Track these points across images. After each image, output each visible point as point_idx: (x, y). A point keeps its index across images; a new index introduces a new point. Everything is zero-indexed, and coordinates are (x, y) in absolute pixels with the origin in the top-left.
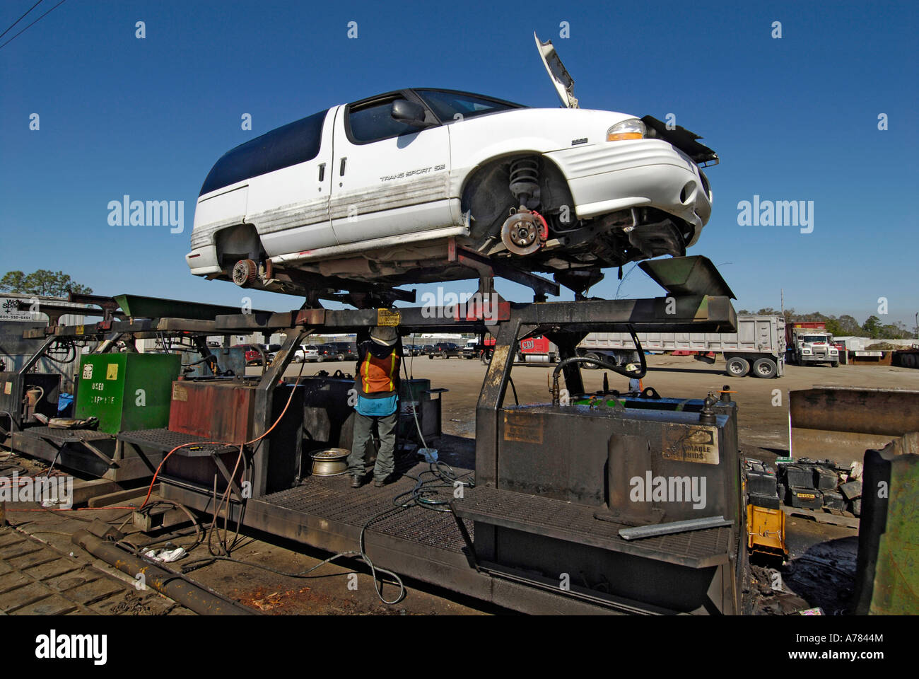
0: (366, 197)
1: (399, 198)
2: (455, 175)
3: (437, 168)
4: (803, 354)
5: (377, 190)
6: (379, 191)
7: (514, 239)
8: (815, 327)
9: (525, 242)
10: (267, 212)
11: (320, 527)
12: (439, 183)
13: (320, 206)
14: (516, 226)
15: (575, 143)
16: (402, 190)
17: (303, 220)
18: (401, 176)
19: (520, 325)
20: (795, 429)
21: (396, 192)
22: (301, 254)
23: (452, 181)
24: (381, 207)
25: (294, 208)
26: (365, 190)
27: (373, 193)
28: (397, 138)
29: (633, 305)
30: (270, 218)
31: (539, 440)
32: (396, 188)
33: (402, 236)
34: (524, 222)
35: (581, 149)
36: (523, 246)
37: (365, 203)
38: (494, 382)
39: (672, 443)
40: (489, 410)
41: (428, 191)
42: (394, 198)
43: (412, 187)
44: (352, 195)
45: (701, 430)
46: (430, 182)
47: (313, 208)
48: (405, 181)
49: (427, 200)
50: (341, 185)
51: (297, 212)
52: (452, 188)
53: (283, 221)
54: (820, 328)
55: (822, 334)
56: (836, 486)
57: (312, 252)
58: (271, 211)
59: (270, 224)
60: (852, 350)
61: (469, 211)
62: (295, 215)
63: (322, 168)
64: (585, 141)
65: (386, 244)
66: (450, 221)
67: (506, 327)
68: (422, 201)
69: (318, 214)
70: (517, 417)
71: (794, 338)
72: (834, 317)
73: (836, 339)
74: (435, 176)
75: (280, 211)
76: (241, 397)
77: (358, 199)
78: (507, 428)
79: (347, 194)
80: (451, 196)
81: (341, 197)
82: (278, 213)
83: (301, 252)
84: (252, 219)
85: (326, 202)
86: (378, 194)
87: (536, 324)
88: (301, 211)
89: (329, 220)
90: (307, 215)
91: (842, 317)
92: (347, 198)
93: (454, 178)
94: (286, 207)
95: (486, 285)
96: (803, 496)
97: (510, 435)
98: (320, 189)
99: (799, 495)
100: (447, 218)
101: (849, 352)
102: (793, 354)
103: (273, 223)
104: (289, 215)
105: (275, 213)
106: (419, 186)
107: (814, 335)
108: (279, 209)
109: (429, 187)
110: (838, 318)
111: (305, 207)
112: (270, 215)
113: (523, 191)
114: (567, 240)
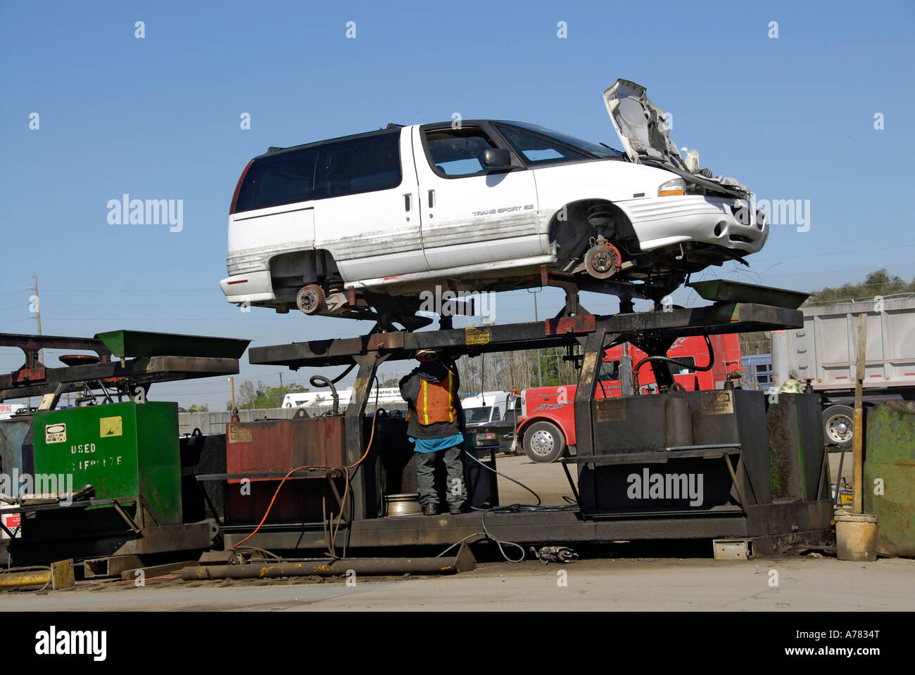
0: (460, 230)
1: (494, 232)
2: (543, 215)
3: (526, 208)
5: (471, 223)
6: (473, 225)
7: (595, 267)
9: (603, 268)
10: (345, 238)
11: (440, 526)
12: (530, 221)
13: (411, 236)
14: (596, 256)
15: (636, 196)
16: (496, 225)
17: (391, 248)
18: (493, 212)
19: (605, 334)
21: (490, 226)
22: (386, 279)
23: (541, 220)
24: (476, 239)
25: (380, 236)
26: (458, 223)
27: (467, 226)
28: (485, 176)
29: (691, 312)
30: (349, 245)
31: (623, 418)
32: (490, 223)
33: (495, 263)
34: (602, 252)
35: (640, 201)
36: (602, 272)
37: (459, 235)
38: (586, 382)
40: (584, 402)
41: (519, 228)
42: (488, 232)
43: (505, 223)
44: (445, 227)
45: (723, 393)
46: (521, 219)
47: (402, 237)
48: (496, 217)
49: (520, 234)
50: (431, 216)
51: (384, 240)
52: (541, 226)
53: (368, 248)
57: (398, 277)
58: (350, 238)
59: (350, 251)
61: (555, 241)
62: (382, 243)
63: (407, 198)
64: (643, 195)
65: (479, 270)
66: (540, 251)
67: (593, 337)
68: (515, 235)
69: (409, 243)
70: (606, 404)
74: (525, 215)
75: (362, 238)
76: (330, 426)
77: (453, 231)
78: (599, 413)
79: (440, 225)
80: (541, 232)
81: (434, 228)
82: (360, 240)
83: (386, 277)
84: (326, 245)
85: (417, 232)
86: (472, 227)
88: (389, 239)
89: (421, 249)
90: (396, 244)
92: (440, 229)
93: (542, 217)
94: (369, 234)
95: (572, 301)
97: (601, 418)
98: (408, 219)
100: (538, 249)
103: (354, 250)
104: (374, 242)
105: (356, 241)
106: (511, 222)
108: (360, 236)
109: (520, 224)
111: (393, 236)
112: (350, 242)
113: (600, 224)
114: (639, 262)
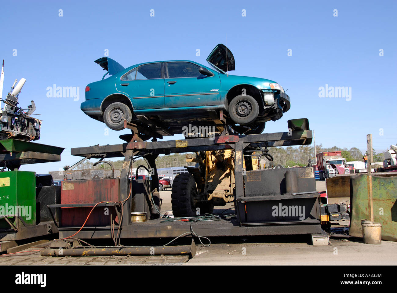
4: (330, 173)
8: (335, 155)
11: (167, 229)
19: (243, 143)
20: (329, 198)
31: (259, 179)
38: (239, 164)
39: (301, 174)
40: (239, 173)
45: (309, 169)
54: (338, 155)
55: (340, 159)
56: (346, 210)
60: (357, 169)
67: (238, 144)
70: (251, 173)
71: (324, 162)
72: (347, 149)
73: (348, 163)
76: (113, 183)
78: (248, 178)
87: (249, 142)
91: (351, 149)
96: (334, 215)
97: (249, 180)
99: (333, 215)
101: (356, 170)
102: (324, 174)
107: (335, 160)
110: (349, 149)
